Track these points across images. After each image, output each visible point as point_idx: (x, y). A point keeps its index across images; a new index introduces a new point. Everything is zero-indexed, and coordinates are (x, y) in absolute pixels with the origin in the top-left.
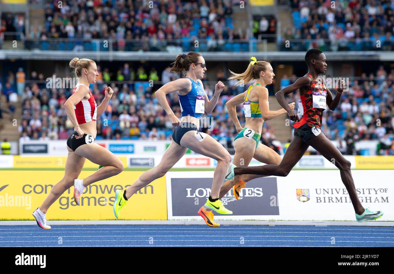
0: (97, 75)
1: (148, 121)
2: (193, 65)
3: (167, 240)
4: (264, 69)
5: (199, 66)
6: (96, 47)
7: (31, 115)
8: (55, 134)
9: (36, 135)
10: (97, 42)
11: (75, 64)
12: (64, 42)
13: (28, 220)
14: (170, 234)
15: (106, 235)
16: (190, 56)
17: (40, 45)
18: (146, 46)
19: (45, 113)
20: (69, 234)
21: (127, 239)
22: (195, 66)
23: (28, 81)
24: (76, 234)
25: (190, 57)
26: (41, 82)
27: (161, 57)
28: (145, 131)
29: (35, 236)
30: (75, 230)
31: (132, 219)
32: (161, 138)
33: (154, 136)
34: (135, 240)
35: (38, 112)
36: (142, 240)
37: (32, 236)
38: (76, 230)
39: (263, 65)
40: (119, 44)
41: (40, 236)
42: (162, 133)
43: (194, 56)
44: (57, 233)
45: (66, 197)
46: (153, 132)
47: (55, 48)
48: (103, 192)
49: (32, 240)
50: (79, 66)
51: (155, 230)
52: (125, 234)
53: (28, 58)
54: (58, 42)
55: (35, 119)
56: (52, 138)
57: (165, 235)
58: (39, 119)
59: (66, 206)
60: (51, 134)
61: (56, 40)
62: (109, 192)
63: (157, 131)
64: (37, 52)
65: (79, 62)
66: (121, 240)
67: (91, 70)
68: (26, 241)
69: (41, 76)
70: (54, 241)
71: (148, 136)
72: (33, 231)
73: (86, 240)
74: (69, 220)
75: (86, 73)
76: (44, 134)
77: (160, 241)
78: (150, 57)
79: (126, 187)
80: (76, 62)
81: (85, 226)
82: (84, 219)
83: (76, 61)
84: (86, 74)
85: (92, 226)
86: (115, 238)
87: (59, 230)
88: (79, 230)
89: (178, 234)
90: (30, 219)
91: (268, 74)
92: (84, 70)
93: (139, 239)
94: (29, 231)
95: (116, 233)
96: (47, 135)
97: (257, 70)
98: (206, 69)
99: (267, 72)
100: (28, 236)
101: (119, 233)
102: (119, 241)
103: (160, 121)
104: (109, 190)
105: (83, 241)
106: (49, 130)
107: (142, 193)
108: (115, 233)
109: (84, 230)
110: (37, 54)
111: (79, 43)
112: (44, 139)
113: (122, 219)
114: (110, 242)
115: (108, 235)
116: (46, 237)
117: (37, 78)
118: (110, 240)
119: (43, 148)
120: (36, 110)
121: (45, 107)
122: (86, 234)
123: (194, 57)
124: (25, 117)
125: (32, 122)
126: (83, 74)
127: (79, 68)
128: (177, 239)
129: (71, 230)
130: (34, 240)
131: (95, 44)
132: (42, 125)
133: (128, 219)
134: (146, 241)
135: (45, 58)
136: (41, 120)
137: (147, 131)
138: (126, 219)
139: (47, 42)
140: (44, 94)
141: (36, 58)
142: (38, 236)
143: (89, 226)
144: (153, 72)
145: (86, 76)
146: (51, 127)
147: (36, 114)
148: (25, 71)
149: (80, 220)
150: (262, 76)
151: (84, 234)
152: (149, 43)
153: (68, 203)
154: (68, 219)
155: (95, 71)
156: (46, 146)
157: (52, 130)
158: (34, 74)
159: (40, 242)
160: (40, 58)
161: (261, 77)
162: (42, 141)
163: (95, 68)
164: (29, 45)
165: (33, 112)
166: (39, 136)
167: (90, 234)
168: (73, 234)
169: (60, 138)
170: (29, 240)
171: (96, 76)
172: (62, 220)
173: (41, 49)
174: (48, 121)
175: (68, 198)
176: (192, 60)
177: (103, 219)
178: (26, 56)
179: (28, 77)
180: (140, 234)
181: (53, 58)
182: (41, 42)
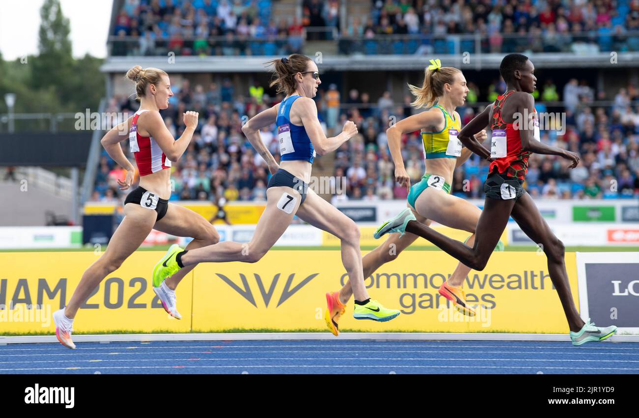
0: (171, 96)
1: (540, 167)
2: (299, 76)
3: (583, 368)
4: (450, 80)
5: (309, 76)
6: (453, 48)
7: (349, 159)
8: (387, 190)
9: (357, 192)
10: (455, 39)
11: (136, 75)
12: (402, 41)
13: (351, 331)
14: (587, 357)
15: (479, 358)
16: (294, 60)
17: (363, 46)
18: (537, 44)
19: (371, 156)
20: (418, 356)
21: (514, 365)
22: (302, 78)
23: (345, 106)
24: (429, 356)
25: (293, 62)
26: (365, 105)
27: (562, 61)
28: (536, 185)
29: (363, 357)
30: (426, 349)
31: (520, 331)
32: (563, 196)
33: (551, 193)
34: (528, 366)
35: (360, 155)
36: (539, 368)
37: (358, 357)
38: (430, 349)
39: (449, 74)
40: (493, 42)
41: (372, 357)
42: (565, 188)
43: (299, 60)
44: (398, 353)
45: (411, 294)
46: (550, 186)
47: (387, 51)
48: (471, 286)
49: (359, 365)
50: (143, 80)
51: (561, 350)
52: (510, 356)
53: (344, 67)
54: (393, 41)
55: (356, 166)
56: (383, 197)
57: (579, 359)
58: (362, 167)
59: (410, 310)
60: (382, 190)
61: (389, 38)
62: (482, 287)
63: (556, 184)
64: (359, 57)
65: (143, 73)
66: (504, 365)
67: (161, 87)
68: (350, 365)
69: (365, 97)
70: (395, 366)
71: (541, 193)
72: (359, 349)
73: (446, 365)
74: (416, 332)
75: (153, 91)
76: (370, 191)
77: (572, 368)
78: (544, 62)
79: (509, 277)
80: (139, 73)
81: (443, 342)
82: (441, 330)
83: (138, 70)
84: (153, 94)
85: (455, 342)
86: (494, 362)
87: (401, 349)
88: (434, 349)
89: (600, 357)
90: (353, 330)
91: (457, 89)
92: (150, 87)
93: (535, 366)
94: (353, 349)
95: (496, 354)
96: (374, 193)
97: (438, 82)
98: (320, 82)
99: (456, 85)
100: (352, 358)
101: (501, 354)
102: (502, 367)
103: (561, 168)
104: (482, 283)
105: (442, 367)
106: (379, 184)
107: (537, 288)
108: (493, 354)
109: (441, 349)
110: (359, 60)
111: (426, 42)
112: (370, 199)
113: (503, 331)
114: (486, 370)
115: (483, 358)
116: (381, 360)
117: (359, 100)
118: (486, 366)
119: (368, 213)
120: (357, 151)
121: (371, 147)
122: (446, 355)
123: (300, 63)
124: (339, 162)
125: (351, 172)
126: (148, 94)
127: (143, 83)
128: (599, 367)
129: (422, 349)
130: (362, 365)
131: (452, 42)
132: (368, 176)
133: (514, 331)
134: (546, 369)
135: (371, 67)
136: (366, 168)
137: (541, 184)
138: (511, 331)
139: (374, 41)
140: (370, 125)
141: (357, 67)
142: (367, 357)
143: (450, 343)
144: (549, 86)
145: (153, 96)
146: (381, 179)
147: (358, 159)
148: (339, 90)
149: (435, 332)
150: (447, 92)
151: (443, 356)
152: (542, 39)
153: (414, 305)
154: (415, 329)
155: (168, 88)
156: (374, 210)
157: (384, 184)
158: (354, 94)
159: (372, 368)
160: (364, 67)
161: (445, 93)
162: (367, 202)
163: (168, 84)
164: (346, 47)
165: (353, 155)
166: (363, 195)
167: (452, 356)
168: (424, 355)
169: (396, 197)
170: (355, 365)
171: (168, 97)
172: (404, 332)
173: (366, 53)
174: (377, 169)
175: (413, 296)
176: (297, 67)
177: (472, 331)
178: (340, 64)
179: (345, 99)
180: (536, 356)
181: (384, 67)
182: (365, 42)
